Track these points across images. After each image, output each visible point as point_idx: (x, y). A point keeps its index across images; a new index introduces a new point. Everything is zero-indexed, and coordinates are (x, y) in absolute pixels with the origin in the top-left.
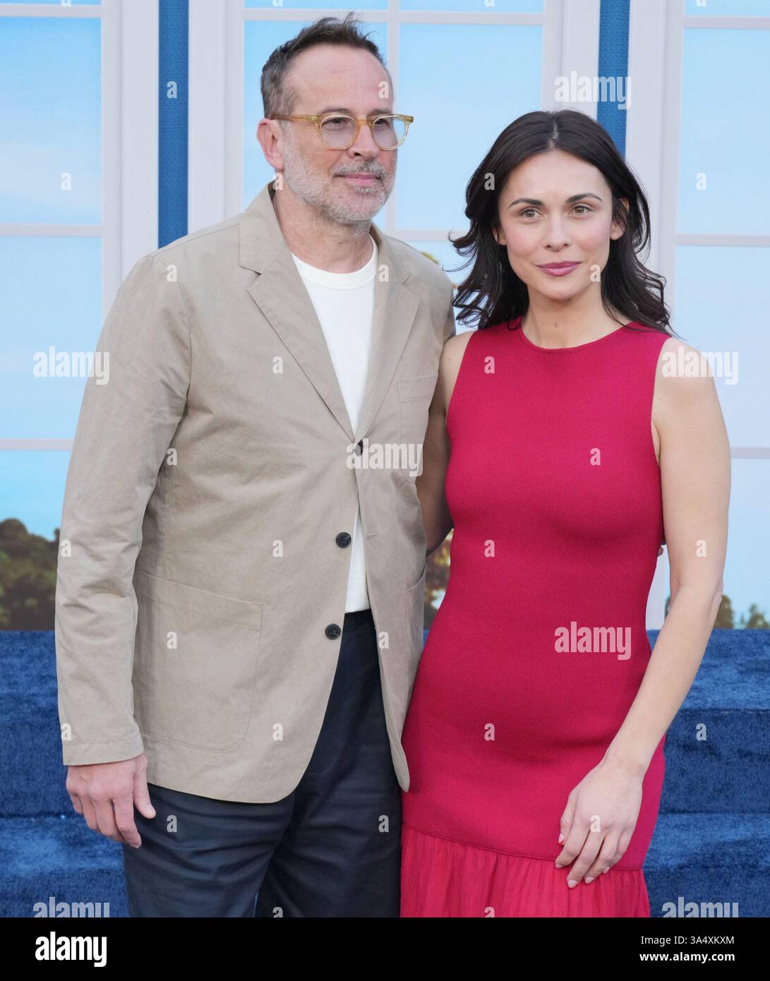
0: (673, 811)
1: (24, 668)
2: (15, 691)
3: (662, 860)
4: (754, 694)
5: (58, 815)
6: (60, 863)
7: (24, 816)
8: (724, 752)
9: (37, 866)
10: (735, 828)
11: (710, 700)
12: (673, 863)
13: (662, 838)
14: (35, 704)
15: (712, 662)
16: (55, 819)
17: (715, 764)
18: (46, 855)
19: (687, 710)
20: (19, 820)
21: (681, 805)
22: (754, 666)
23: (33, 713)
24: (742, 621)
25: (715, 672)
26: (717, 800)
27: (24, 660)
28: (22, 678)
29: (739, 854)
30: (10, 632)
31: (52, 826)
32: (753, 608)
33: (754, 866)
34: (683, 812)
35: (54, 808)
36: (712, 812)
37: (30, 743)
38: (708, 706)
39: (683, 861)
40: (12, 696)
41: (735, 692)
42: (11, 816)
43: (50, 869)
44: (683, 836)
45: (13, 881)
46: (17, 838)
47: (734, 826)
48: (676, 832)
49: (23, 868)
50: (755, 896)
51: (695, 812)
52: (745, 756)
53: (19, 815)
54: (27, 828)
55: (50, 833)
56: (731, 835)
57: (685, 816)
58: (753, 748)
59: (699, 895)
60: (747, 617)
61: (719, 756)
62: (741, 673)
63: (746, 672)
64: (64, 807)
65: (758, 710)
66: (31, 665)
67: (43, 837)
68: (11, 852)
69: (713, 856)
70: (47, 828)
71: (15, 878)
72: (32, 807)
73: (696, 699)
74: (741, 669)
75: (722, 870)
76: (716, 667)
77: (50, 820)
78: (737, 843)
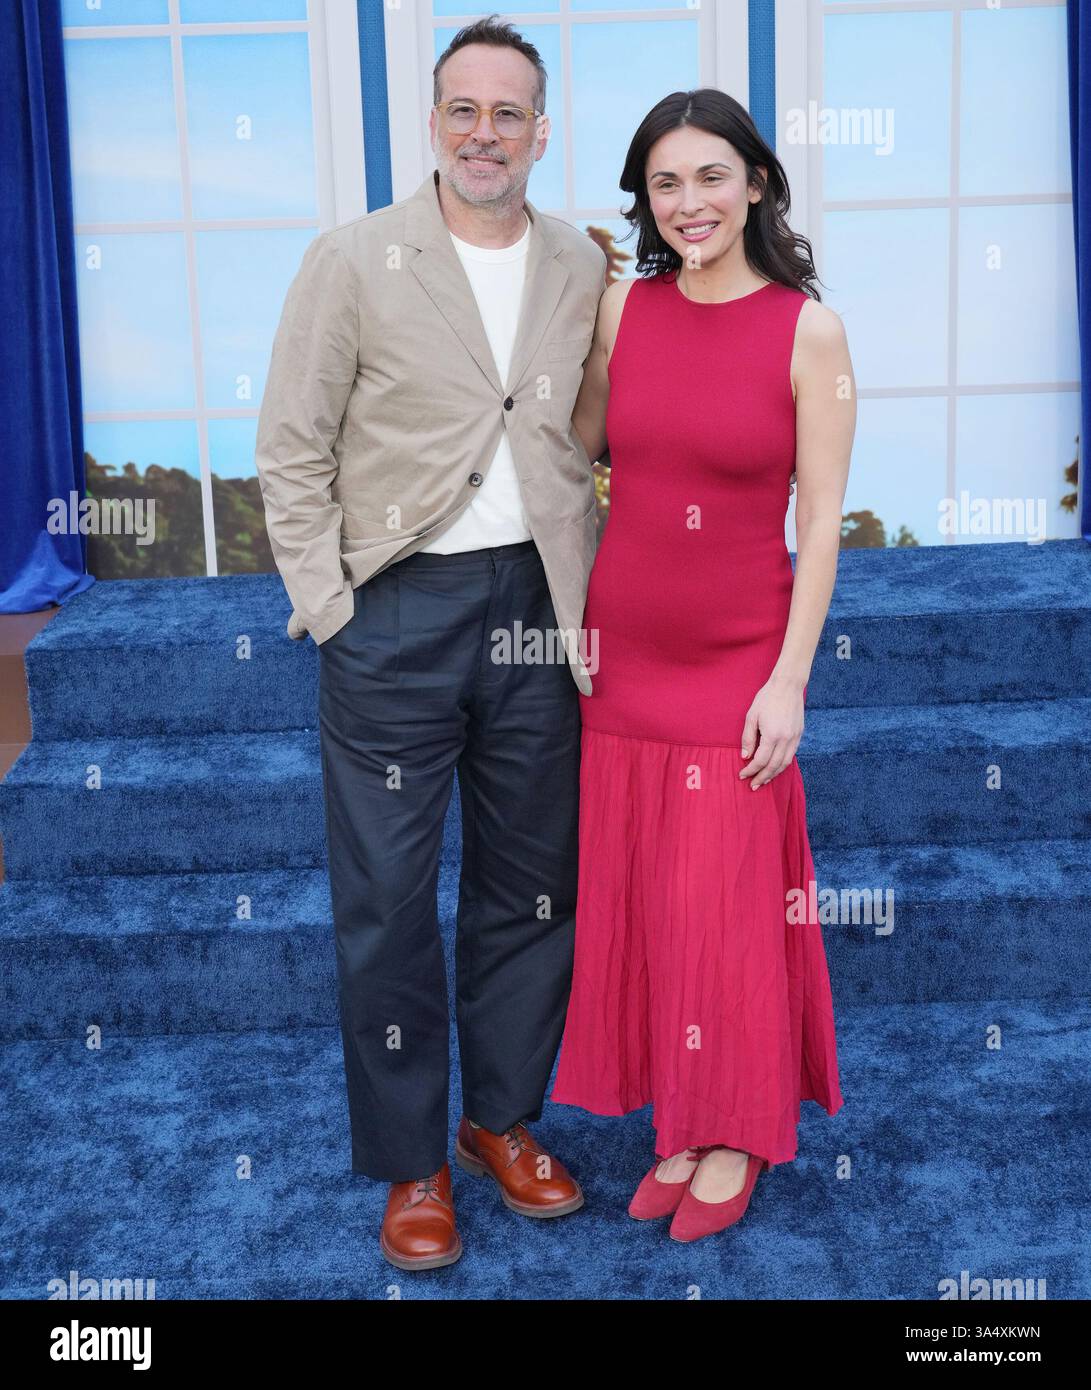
0: (834, 707)
1: (270, 605)
2: (261, 624)
3: (822, 749)
4: (901, 603)
5: (303, 729)
6: (303, 770)
7: (274, 731)
8: (876, 654)
9: (284, 772)
10: (887, 719)
11: (862, 609)
12: (831, 750)
13: (823, 729)
14: (278, 635)
15: (866, 577)
16: (300, 732)
17: (868, 664)
18: (292, 764)
19: (843, 618)
20: (269, 734)
21: (840, 701)
22: (902, 578)
23: (277, 643)
24: (893, 540)
25: (868, 586)
26: (872, 696)
27: (270, 598)
28: (268, 613)
29: (890, 741)
30: (259, 575)
31: (297, 738)
32: (903, 529)
33: (902, 751)
34: (842, 707)
35: (299, 723)
36: (866, 706)
37: (275, 669)
38: (860, 614)
39: (841, 749)
40: (259, 629)
41: (885, 602)
42: (263, 731)
43: (295, 774)
44: (842, 727)
45: (264, 786)
46: (267, 750)
47: (887, 717)
48: (836, 724)
49: (271, 775)
50: (904, 776)
51: (852, 706)
52: (895, 656)
53: (270, 731)
54: (276, 741)
55: (296, 745)
56: (884, 725)
57: (843, 711)
58: (902, 649)
59: (855, 777)
60: (898, 537)
61: (872, 659)
62: (891, 585)
63: (895, 584)
64: (307, 722)
65: (904, 617)
66: (276, 602)
67: (289, 748)
68: (262, 761)
69: (867, 744)
70: (293, 740)
71: (266, 783)
72: (280, 723)
73: (850, 609)
74: (891, 581)
75: (874, 755)
76: (869, 581)
77: (296, 733)
78: (889, 732)
